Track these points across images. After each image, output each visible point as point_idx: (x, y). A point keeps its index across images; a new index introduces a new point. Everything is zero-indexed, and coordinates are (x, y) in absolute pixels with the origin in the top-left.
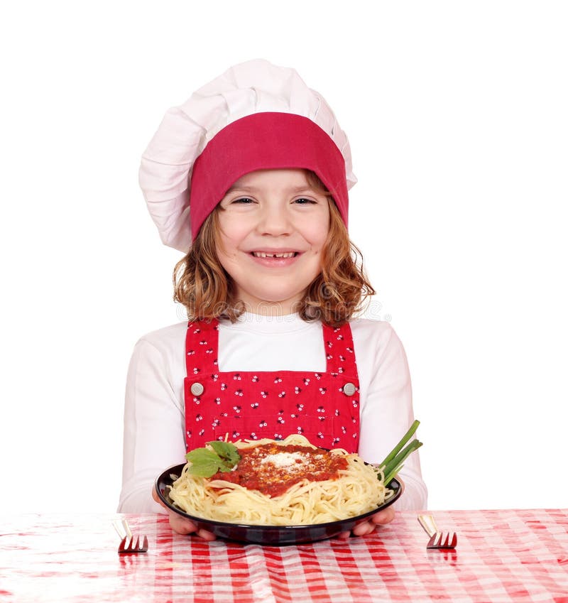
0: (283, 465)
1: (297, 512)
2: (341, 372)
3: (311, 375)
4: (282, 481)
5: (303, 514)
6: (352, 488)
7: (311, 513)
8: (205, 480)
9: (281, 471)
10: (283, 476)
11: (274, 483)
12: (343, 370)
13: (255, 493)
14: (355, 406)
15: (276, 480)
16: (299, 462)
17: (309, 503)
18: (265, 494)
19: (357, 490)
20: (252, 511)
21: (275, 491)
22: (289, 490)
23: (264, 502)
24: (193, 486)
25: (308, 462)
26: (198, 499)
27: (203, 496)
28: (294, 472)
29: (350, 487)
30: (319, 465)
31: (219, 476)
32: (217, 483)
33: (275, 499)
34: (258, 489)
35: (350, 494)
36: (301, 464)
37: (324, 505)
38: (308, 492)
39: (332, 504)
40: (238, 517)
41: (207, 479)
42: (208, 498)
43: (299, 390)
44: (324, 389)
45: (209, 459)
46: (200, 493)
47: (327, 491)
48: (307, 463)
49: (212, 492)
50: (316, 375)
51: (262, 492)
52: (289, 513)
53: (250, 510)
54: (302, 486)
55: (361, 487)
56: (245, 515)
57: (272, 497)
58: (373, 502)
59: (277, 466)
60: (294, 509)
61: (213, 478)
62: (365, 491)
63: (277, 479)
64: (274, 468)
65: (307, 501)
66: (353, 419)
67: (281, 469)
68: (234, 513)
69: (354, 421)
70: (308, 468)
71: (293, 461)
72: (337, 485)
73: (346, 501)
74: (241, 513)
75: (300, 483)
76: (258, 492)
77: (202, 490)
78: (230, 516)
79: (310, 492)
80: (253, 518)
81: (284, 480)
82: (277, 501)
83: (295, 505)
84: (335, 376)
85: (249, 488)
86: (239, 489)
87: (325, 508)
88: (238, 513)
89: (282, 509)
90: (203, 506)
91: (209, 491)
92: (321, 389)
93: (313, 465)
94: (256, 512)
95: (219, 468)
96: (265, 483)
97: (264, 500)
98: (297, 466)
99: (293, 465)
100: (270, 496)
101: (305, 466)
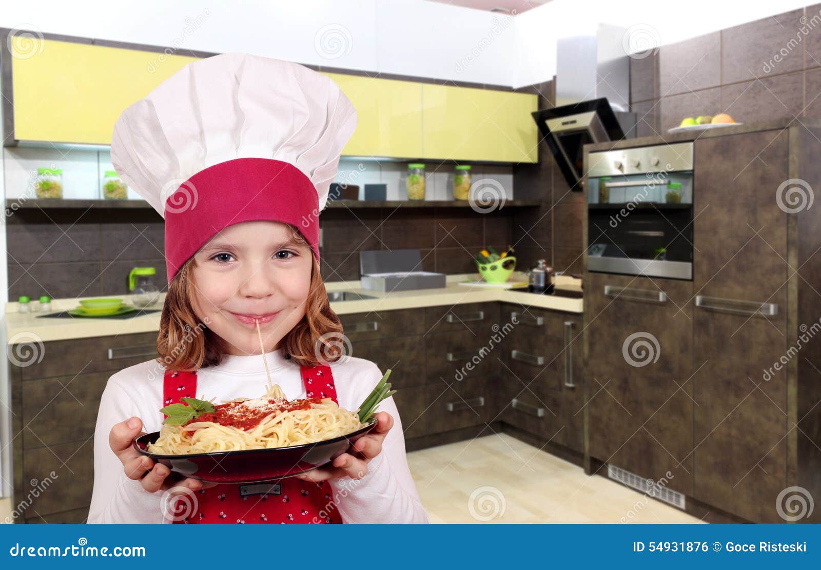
0: (257, 406)
1: (272, 441)
4: (255, 417)
5: (277, 442)
7: (285, 441)
8: (181, 427)
9: (254, 411)
10: (257, 414)
11: (248, 420)
13: (228, 428)
15: (249, 417)
16: (272, 401)
18: (239, 428)
20: (226, 441)
21: (248, 425)
22: (261, 422)
25: (282, 403)
28: (267, 410)
29: (323, 418)
31: (195, 419)
32: (193, 426)
33: (249, 431)
35: (323, 424)
36: (274, 404)
38: (280, 422)
39: (305, 432)
40: (212, 449)
46: (177, 439)
51: (235, 426)
52: (263, 443)
53: (224, 440)
54: (274, 417)
55: (334, 417)
56: (220, 446)
57: (245, 430)
59: (251, 407)
60: (268, 438)
61: (189, 423)
63: (251, 416)
64: (248, 409)
65: (280, 430)
67: (254, 409)
68: (210, 445)
71: (267, 402)
72: (309, 414)
73: (320, 430)
74: (216, 443)
75: (272, 415)
76: (232, 426)
80: (227, 446)
83: (269, 435)
85: (223, 425)
86: (213, 426)
87: (299, 435)
89: (257, 440)
91: (185, 437)
94: (230, 442)
95: (194, 416)
96: (238, 420)
97: (238, 433)
98: (271, 405)
99: (267, 405)
100: (243, 429)
101: (278, 406)
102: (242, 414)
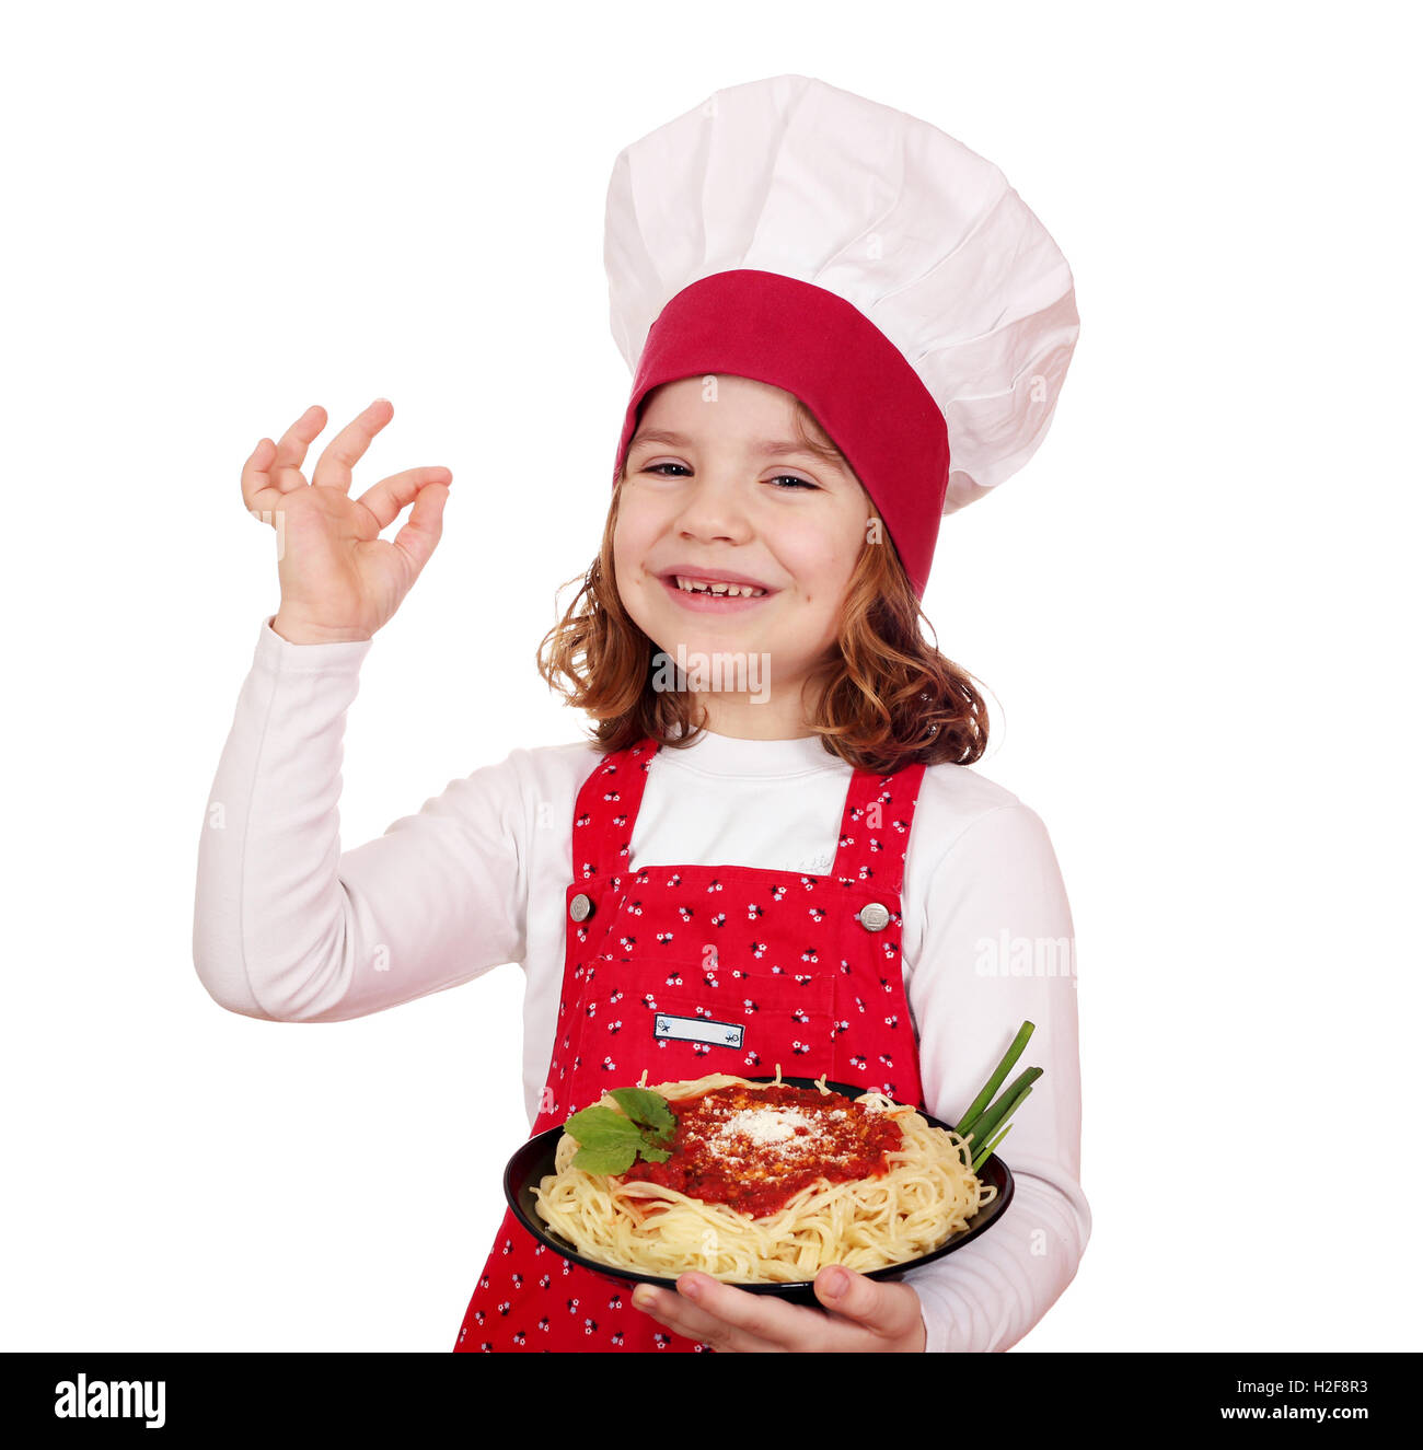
0: (771, 1140)
1: (809, 1249)
2: (863, 876)
3: (792, 879)
4: (771, 1179)
5: (821, 1251)
6: (915, 1190)
7: (837, 1249)
8: (612, 1181)
9: (766, 1155)
10: (771, 1164)
11: (755, 1183)
12: (869, 872)
13: (719, 1211)
14: (890, 955)
15: (759, 1174)
16: (801, 1132)
17: (832, 1230)
18: (741, 1212)
19: (924, 1193)
20: (720, 1252)
21: (760, 1201)
22: (788, 1202)
23: (740, 1231)
24: (587, 1193)
25: (820, 1131)
26: (599, 1221)
27: (609, 1213)
28: (793, 1156)
29: (910, 1189)
30: (841, 1136)
31: (640, 1170)
32: (639, 1188)
33: (763, 1220)
34: (726, 1201)
35: (910, 1204)
36: (807, 1138)
37: (862, 1232)
38: (829, 1205)
39: (878, 1227)
40: (689, 1264)
41: (616, 1178)
42: (621, 1216)
43: (758, 912)
44: (820, 913)
45: (613, 1131)
46: (602, 1206)
47: (864, 1201)
48: (817, 1134)
49: (629, 1204)
50: (805, 880)
51: (734, 1208)
52: (793, 1250)
53: (715, 1249)
54: (815, 1193)
55: (932, 1186)
56: (705, 1261)
57: (756, 1218)
58: (957, 1217)
59: (757, 1142)
60: (800, 1242)
61: (629, 1177)
62: (941, 1195)
64: (750, 1146)
65: (828, 1225)
66: (884, 983)
67: (766, 1149)
68: (681, 1257)
69: (888, 989)
70: (822, 1145)
71: (790, 1132)
72: (888, 1189)
73: (904, 1216)
74: (696, 1256)
75: (812, 1188)
76: (726, 1207)
77: (607, 1202)
78: (672, 1263)
79: (833, 1206)
80: (722, 1265)
81: (774, 1174)
82: (765, 1225)
83: (802, 1232)
84: (847, 884)
85: (708, 1201)
86: (684, 1204)
87: (865, 1237)
88: (689, 1257)
89: (778, 1244)
90: (611, 1237)
91: (621, 1202)
92: (813, 912)
93: (830, 1138)
94: (727, 1255)
95: (639, 1152)
96: (737, 1183)
97: (740, 1226)
98: (799, 1141)
99: (791, 1139)
100: (751, 1216)
101: (815, 1141)
102: (742, 1161)
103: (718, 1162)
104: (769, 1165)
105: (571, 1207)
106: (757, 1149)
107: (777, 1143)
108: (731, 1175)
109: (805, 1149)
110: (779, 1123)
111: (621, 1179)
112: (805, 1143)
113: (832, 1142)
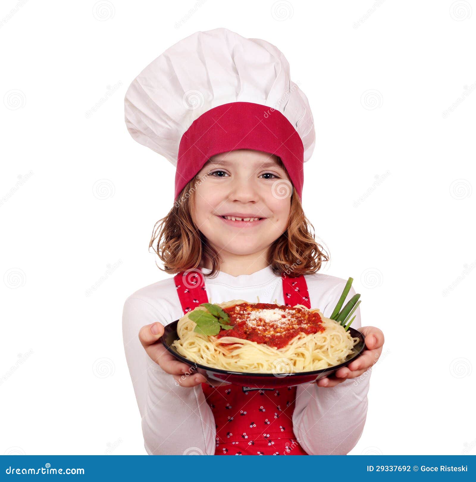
0: (273, 320)
1: (299, 361)
9: (272, 326)
11: (272, 336)
13: (263, 346)
15: (272, 333)
16: (284, 317)
18: (271, 347)
20: (268, 362)
21: (278, 342)
23: (274, 355)
24: (202, 343)
26: (209, 355)
27: (213, 351)
28: (283, 326)
30: (298, 318)
31: (222, 333)
32: (225, 340)
33: (281, 349)
36: (286, 319)
41: (214, 336)
42: (218, 352)
45: (207, 319)
46: (210, 348)
48: (289, 317)
49: (221, 347)
51: (268, 345)
54: (299, 338)
57: (278, 349)
59: (267, 321)
60: (295, 358)
61: (220, 336)
64: (265, 322)
65: (307, 350)
67: (272, 323)
70: (292, 322)
71: (280, 317)
75: (298, 336)
76: (265, 345)
77: (212, 347)
79: (307, 344)
81: (278, 332)
82: (283, 351)
83: (299, 354)
85: (258, 342)
91: (217, 346)
93: (294, 319)
95: (221, 327)
96: (265, 336)
97: (272, 352)
98: (284, 320)
99: (281, 319)
100: (276, 348)
101: (289, 320)
102: (264, 328)
103: (254, 329)
104: (275, 329)
105: (195, 350)
106: (268, 323)
107: (275, 321)
108: (261, 333)
109: (287, 323)
110: (275, 313)
111: (217, 337)
112: (286, 321)
113: (295, 321)
